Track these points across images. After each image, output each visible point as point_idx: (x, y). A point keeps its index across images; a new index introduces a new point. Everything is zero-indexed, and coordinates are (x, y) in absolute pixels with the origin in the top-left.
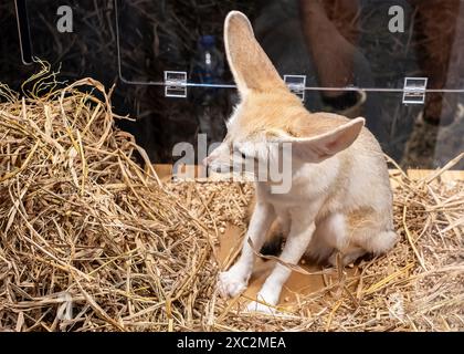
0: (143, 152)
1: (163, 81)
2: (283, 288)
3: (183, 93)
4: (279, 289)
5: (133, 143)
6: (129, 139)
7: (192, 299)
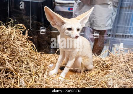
0: (34, 45)
1: (40, 30)
2: (66, 75)
3: (44, 33)
4: (65, 75)
5: (32, 43)
6: (31, 43)
7: (41, 74)
